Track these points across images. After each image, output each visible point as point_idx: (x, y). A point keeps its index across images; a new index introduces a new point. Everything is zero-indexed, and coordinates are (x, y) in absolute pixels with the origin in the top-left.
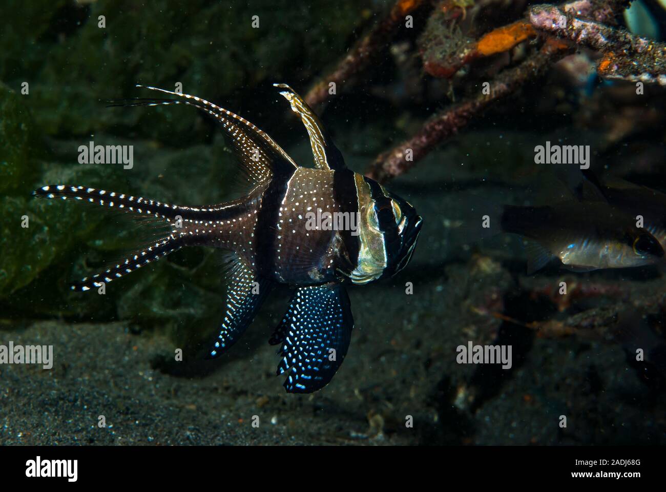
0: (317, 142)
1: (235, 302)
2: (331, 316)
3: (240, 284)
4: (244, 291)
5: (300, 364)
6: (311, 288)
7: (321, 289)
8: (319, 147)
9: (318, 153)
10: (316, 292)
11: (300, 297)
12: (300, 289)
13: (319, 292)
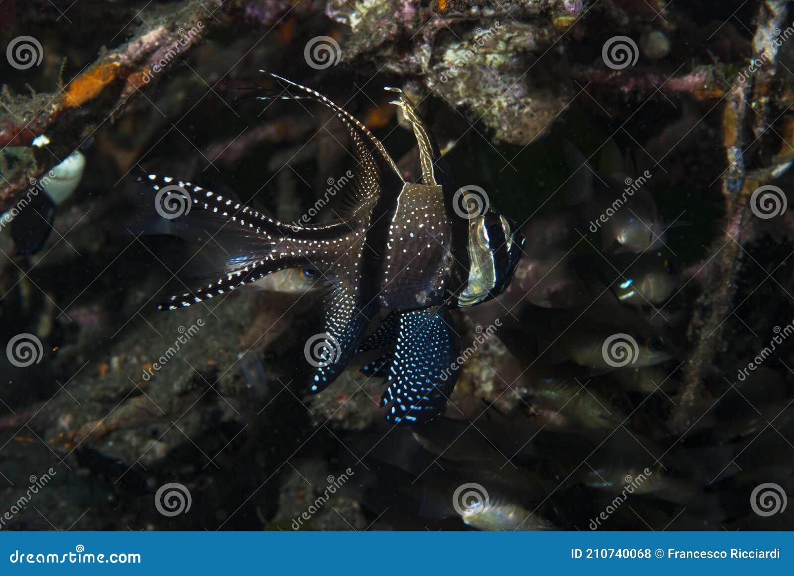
0: (426, 154)
1: (334, 330)
2: (437, 343)
3: (339, 310)
4: (344, 318)
5: (406, 394)
6: (413, 313)
7: (424, 314)
8: (427, 160)
9: (426, 166)
10: (420, 317)
11: (403, 324)
12: (403, 315)
13: (423, 318)
